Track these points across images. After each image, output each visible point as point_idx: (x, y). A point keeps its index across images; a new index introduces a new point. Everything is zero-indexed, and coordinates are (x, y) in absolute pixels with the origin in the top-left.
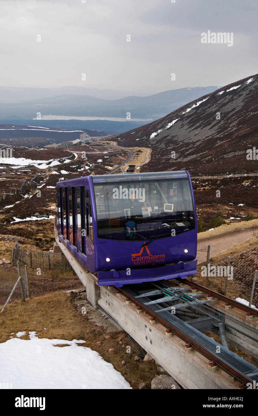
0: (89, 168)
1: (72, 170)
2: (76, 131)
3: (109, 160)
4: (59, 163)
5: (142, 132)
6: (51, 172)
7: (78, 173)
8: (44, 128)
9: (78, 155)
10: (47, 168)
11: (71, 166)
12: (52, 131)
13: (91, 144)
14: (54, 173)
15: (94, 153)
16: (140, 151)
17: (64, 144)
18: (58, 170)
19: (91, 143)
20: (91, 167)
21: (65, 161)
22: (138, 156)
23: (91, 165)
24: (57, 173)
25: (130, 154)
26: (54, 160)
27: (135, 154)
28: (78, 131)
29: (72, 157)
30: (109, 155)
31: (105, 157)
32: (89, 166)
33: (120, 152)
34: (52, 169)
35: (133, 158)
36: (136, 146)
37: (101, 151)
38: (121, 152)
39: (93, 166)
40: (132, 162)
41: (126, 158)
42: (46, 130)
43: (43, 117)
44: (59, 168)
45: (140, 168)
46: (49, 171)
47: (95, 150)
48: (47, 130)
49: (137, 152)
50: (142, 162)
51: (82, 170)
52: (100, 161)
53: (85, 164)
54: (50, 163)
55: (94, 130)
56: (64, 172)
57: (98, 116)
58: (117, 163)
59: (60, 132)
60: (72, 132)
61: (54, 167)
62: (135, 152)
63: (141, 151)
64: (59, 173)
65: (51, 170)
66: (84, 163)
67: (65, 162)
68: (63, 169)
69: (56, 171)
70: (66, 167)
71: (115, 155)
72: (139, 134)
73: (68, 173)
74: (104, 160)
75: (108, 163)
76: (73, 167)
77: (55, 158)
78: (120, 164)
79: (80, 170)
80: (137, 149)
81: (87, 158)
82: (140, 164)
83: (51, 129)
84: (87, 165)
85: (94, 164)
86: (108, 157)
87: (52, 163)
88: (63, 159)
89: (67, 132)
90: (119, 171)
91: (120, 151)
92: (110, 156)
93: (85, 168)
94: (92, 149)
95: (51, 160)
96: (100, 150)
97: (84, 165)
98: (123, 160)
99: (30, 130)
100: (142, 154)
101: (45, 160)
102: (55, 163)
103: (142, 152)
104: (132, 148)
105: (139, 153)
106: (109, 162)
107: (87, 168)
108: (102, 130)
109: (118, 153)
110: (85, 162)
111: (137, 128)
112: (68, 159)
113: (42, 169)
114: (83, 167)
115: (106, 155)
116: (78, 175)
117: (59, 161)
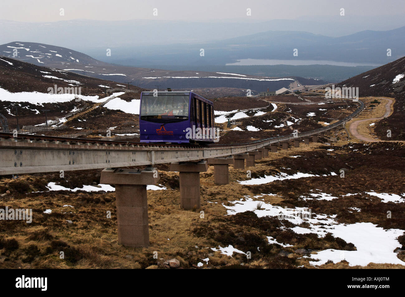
0: (293, 124)
1: (266, 126)
2: (283, 79)
3: (325, 114)
4: (246, 116)
5: (380, 74)
6: (231, 128)
7: (274, 130)
8: (239, 75)
9: (278, 107)
10: (226, 123)
11: (264, 121)
12: (249, 79)
13: (303, 94)
14: (237, 129)
15: (303, 104)
16: (376, 102)
17: (263, 94)
18: (243, 125)
19: (301, 92)
20: (297, 123)
21: (257, 113)
22: (372, 109)
23: (296, 120)
24: (240, 130)
25: (360, 105)
26: (239, 111)
27: (368, 105)
28: (286, 79)
29: (268, 108)
30: (327, 106)
31: (320, 110)
32: (293, 121)
33: (344, 103)
34: (234, 123)
35: (364, 112)
36: (370, 95)
37: (315, 101)
38: (347, 103)
39: (300, 121)
40: (362, 116)
41: (353, 111)
42: (241, 78)
43: (240, 61)
44: (244, 123)
45: (375, 125)
46: (228, 127)
47: (306, 100)
48: (243, 77)
49: (371, 103)
50: (378, 117)
51: (282, 126)
52: (312, 114)
53: (288, 118)
54: (232, 115)
55: (309, 79)
56: (251, 128)
57: (317, 59)
58: (338, 117)
59: (261, 80)
60: (278, 80)
61: (237, 121)
62: (367, 103)
63: (379, 101)
64: (243, 130)
65: (232, 125)
66: (286, 117)
67: (256, 115)
68: (250, 125)
69: (239, 126)
70: (257, 122)
71: (337, 108)
72: (376, 78)
73: (259, 130)
74: (318, 113)
75: (323, 118)
76: (268, 121)
77: (240, 109)
78: (341, 119)
79: (279, 127)
80: (372, 98)
81: (291, 111)
82: (375, 120)
83: (248, 76)
84: (290, 120)
85: (301, 119)
86: (324, 110)
87: (236, 115)
88: (254, 110)
89: (271, 80)
90: (340, 128)
91: (345, 101)
92: (328, 109)
93: (287, 124)
94: (301, 99)
95: (234, 111)
96: (312, 100)
97: (286, 120)
98: (348, 114)
99: (219, 77)
100: (379, 105)
101: (224, 111)
102: (241, 115)
103: (379, 103)
104: (364, 98)
105: (374, 104)
106: (325, 116)
107: (290, 123)
108: (321, 78)
109: (341, 104)
110: (287, 115)
111: (373, 70)
112: (261, 110)
113: (218, 124)
114: (283, 123)
115: (322, 107)
116: (273, 133)
117: (247, 113)
